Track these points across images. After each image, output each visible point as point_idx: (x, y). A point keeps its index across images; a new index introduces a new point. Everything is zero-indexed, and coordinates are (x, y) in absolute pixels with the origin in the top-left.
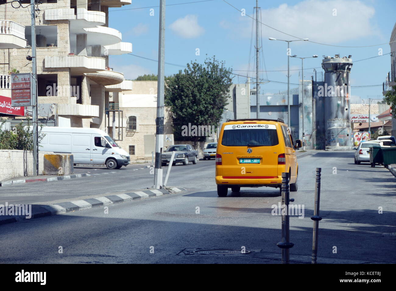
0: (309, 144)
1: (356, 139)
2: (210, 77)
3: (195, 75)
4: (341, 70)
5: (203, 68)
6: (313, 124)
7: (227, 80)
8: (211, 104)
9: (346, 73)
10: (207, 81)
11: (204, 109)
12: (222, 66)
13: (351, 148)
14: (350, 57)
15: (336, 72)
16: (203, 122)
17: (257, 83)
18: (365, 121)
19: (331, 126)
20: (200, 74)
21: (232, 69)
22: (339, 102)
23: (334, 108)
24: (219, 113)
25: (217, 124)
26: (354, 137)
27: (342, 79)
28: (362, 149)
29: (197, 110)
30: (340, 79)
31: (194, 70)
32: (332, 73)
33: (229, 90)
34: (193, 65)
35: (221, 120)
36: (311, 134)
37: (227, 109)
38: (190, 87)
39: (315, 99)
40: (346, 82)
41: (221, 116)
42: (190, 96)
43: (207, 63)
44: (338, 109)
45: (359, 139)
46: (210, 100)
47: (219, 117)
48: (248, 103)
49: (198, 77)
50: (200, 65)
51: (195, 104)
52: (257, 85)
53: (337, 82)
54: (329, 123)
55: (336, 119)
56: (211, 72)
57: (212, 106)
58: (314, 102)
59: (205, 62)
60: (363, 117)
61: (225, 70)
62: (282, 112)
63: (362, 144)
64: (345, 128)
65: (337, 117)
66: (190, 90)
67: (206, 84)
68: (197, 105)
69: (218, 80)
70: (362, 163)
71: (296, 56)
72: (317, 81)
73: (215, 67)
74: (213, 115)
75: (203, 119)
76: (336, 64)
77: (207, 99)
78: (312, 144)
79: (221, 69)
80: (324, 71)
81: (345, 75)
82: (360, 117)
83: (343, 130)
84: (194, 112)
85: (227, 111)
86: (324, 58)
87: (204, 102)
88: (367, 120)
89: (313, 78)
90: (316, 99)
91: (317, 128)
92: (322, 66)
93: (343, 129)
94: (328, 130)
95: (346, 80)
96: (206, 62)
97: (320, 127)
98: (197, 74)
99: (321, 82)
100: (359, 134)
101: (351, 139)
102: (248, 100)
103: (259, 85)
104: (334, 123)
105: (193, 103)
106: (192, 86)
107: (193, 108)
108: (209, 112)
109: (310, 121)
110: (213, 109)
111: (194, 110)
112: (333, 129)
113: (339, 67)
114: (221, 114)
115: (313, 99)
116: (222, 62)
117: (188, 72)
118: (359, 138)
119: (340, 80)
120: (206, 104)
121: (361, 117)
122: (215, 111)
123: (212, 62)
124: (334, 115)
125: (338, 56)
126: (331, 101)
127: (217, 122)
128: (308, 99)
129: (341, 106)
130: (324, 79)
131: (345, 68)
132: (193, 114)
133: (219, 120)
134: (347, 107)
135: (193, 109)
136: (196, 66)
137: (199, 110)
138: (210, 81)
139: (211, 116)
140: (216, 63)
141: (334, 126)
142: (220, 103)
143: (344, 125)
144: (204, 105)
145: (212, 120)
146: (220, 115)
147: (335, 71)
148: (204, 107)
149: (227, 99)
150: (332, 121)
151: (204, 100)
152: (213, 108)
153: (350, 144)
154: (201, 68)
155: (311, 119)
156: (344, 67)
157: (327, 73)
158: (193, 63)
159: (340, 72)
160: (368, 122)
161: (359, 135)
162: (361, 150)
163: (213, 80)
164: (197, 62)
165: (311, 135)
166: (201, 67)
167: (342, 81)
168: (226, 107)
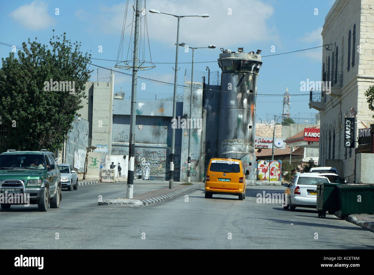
0: (194, 174)
1: (261, 170)
2: (56, 65)
3: (34, 61)
4: (245, 70)
5: (46, 51)
6: (201, 145)
7: (82, 71)
8: (55, 105)
9: (252, 74)
10: (52, 71)
11: (45, 112)
12: (76, 49)
13: (253, 182)
14: (259, 52)
15: (237, 73)
16: (42, 132)
17: (134, 67)
18: (267, 146)
19: (227, 149)
20: (42, 60)
21: (90, 55)
22: (241, 116)
23: (233, 124)
24: (67, 120)
25: (64, 137)
26: (258, 168)
27: (247, 83)
28: (300, 186)
29: (34, 113)
30: (244, 83)
31: (33, 52)
32: (232, 74)
33: (85, 87)
34: (32, 45)
35: (70, 131)
36: (197, 159)
37: (80, 115)
38: (26, 78)
39: (206, 110)
40: (251, 88)
41: (71, 124)
42: (25, 92)
43: (54, 43)
44: (238, 125)
45: (265, 171)
46: (55, 100)
47: (67, 126)
48: (110, 110)
49: (39, 64)
50: (42, 46)
51: (31, 105)
52: (134, 71)
53: (239, 87)
54: (224, 145)
55: (235, 139)
56: (58, 58)
57: (57, 109)
58: (205, 115)
59: (50, 42)
60: (264, 140)
61: (80, 57)
62: (157, 126)
63: (300, 177)
64: (247, 154)
65: (236, 137)
66: (25, 82)
67: (50, 74)
68: (34, 106)
69: (69, 70)
70: (297, 208)
71: (184, 44)
72: (210, 84)
73: (64, 50)
74: (58, 123)
75: (42, 127)
76: (240, 61)
77: (51, 98)
78: (198, 174)
79: (73, 54)
80: (221, 71)
81: (251, 78)
82: (260, 141)
83: (243, 156)
84: (30, 116)
85: (79, 118)
86: (222, 52)
87: (45, 102)
88: (270, 146)
89: (204, 80)
90: (208, 111)
91: (206, 151)
92: (219, 63)
93: (245, 155)
94: (223, 155)
95: (252, 86)
96: (52, 42)
97: (211, 151)
98: (38, 59)
99: (216, 86)
100: (265, 163)
101: (254, 170)
102: (110, 105)
103: (137, 71)
104: (231, 145)
105: (29, 102)
106: (30, 77)
107: (28, 109)
108: (53, 117)
109: (198, 141)
110: (58, 114)
111: (30, 114)
112: (230, 153)
113: (243, 66)
114: (71, 122)
115: (203, 109)
116: (75, 43)
117: (23, 55)
118: (265, 169)
119: (243, 85)
120: (48, 104)
121: (262, 141)
122: (62, 116)
123: (61, 43)
124: (233, 134)
125: (241, 50)
126: (229, 114)
127: (64, 133)
128: (196, 109)
129: (243, 123)
130: (220, 82)
131: (251, 68)
132: (27, 118)
133: (67, 130)
134: (251, 124)
135: (29, 112)
136: (35, 46)
137: (37, 113)
138: (57, 71)
139: (55, 123)
140: (67, 45)
141: (231, 150)
142: (70, 106)
143: (245, 149)
144: (46, 106)
145: (56, 129)
146: (69, 124)
147: (236, 71)
148: (46, 109)
149: (81, 101)
150: (229, 143)
151: (46, 99)
152: (59, 112)
153: (253, 176)
154: (44, 51)
155: (199, 138)
156: (249, 66)
157: (225, 74)
158: (32, 42)
159: (243, 72)
160: (272, 148)
161: (265, 165)
162: (298, 188)
163: (62, 71)
164: (37, 41)
165: (198, 161)
166: (44, 49)
167: (246, 87)
168: (78, 112)
